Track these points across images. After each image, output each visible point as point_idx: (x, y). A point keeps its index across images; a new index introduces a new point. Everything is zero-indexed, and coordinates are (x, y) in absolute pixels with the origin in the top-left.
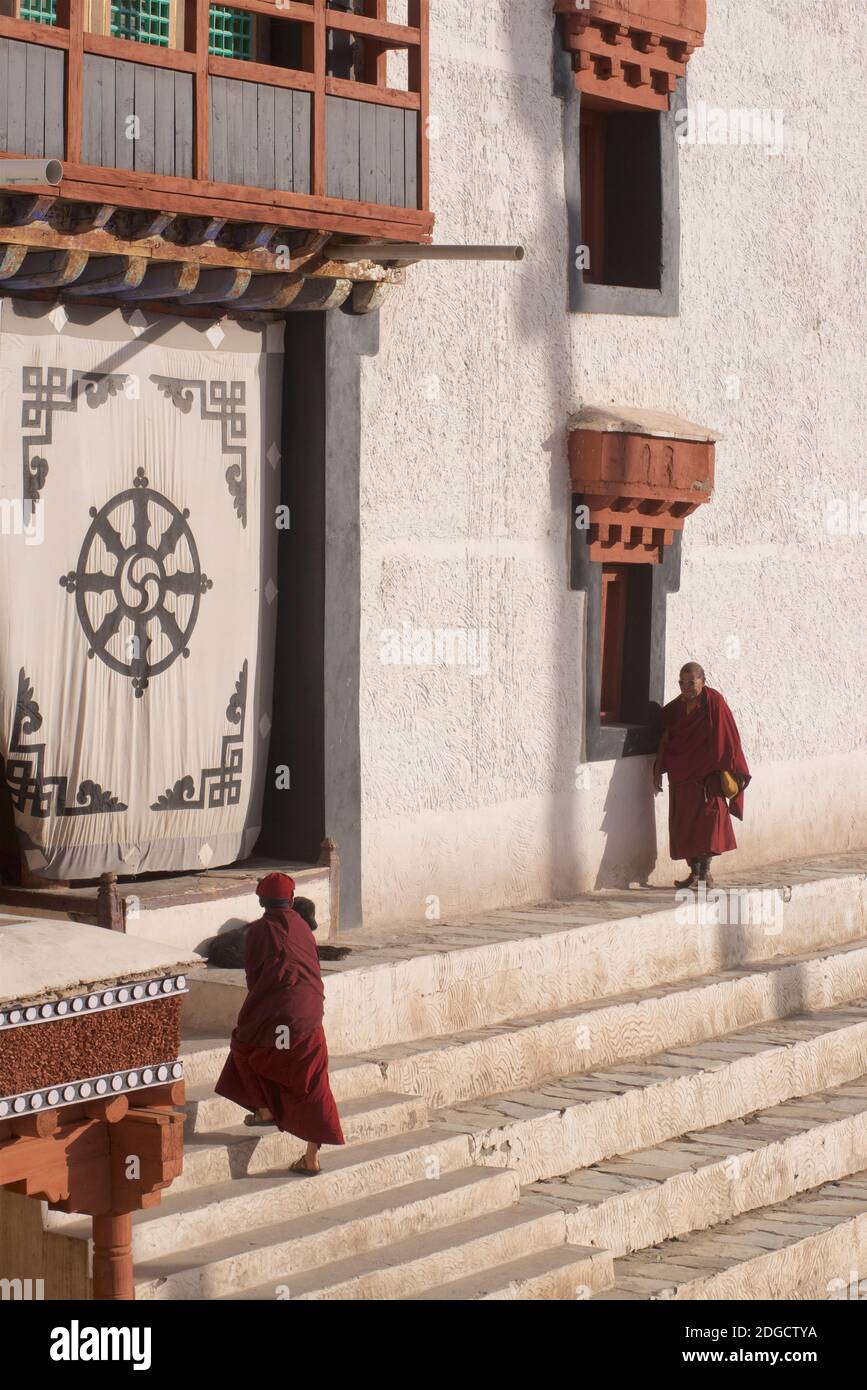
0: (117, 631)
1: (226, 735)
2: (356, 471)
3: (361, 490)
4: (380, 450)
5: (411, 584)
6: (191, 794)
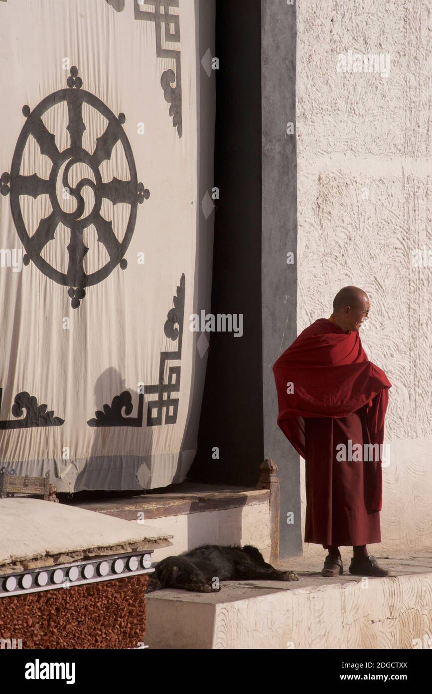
0: (53, 238)
1: (163, 351)
2: (292, 79)
3: (297, 100)
4: (316, 58)
5: (347, 201)
6: (128, 411)
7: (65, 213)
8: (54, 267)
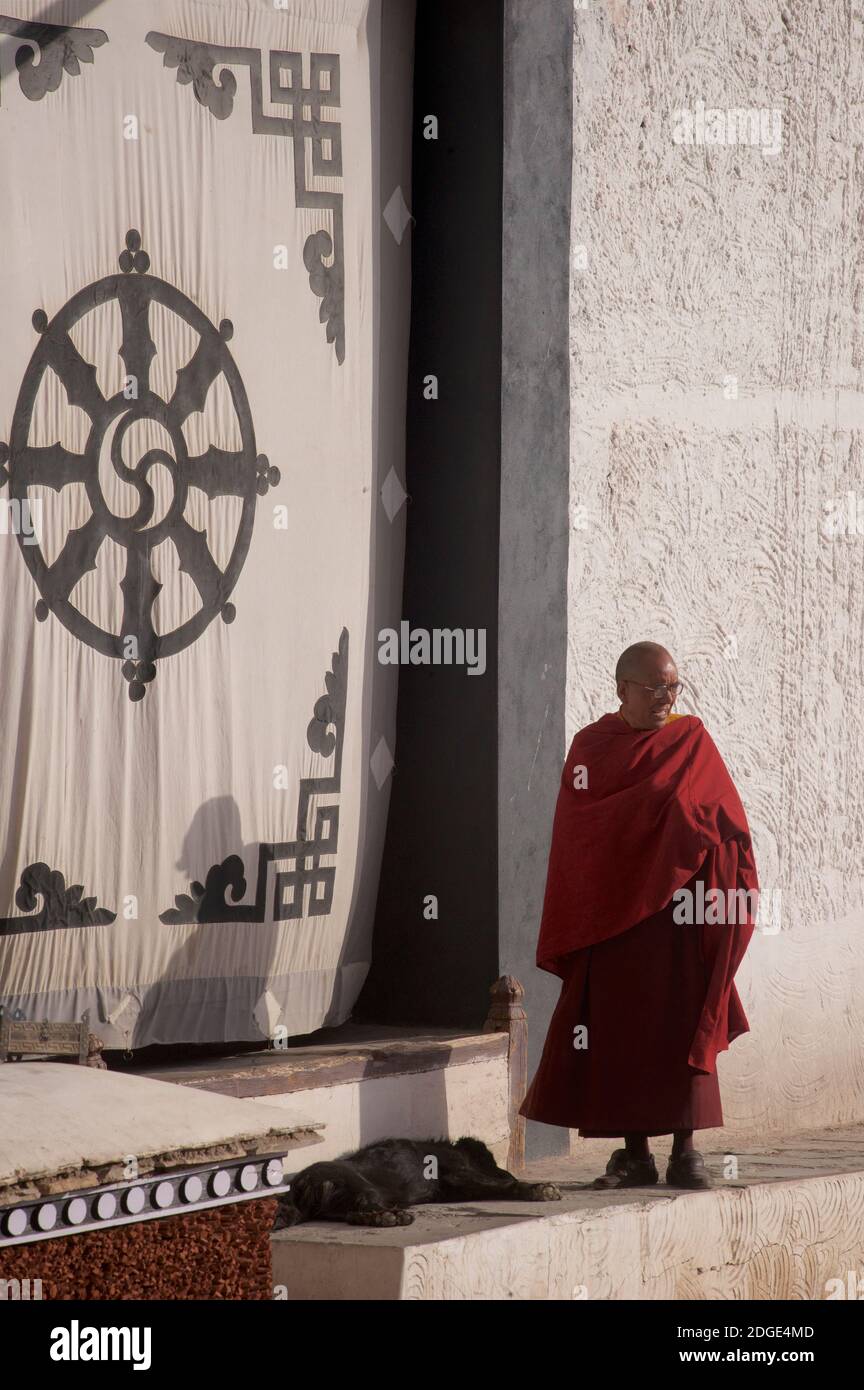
0: (92, 566)
1: (306, 776)
2: (563, 244)
3: (571, 284)
4: (609, 200)
5: (666, 479)
6: (238, 894)
7: (116, 518)
8: (96, 622)
